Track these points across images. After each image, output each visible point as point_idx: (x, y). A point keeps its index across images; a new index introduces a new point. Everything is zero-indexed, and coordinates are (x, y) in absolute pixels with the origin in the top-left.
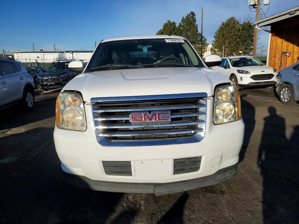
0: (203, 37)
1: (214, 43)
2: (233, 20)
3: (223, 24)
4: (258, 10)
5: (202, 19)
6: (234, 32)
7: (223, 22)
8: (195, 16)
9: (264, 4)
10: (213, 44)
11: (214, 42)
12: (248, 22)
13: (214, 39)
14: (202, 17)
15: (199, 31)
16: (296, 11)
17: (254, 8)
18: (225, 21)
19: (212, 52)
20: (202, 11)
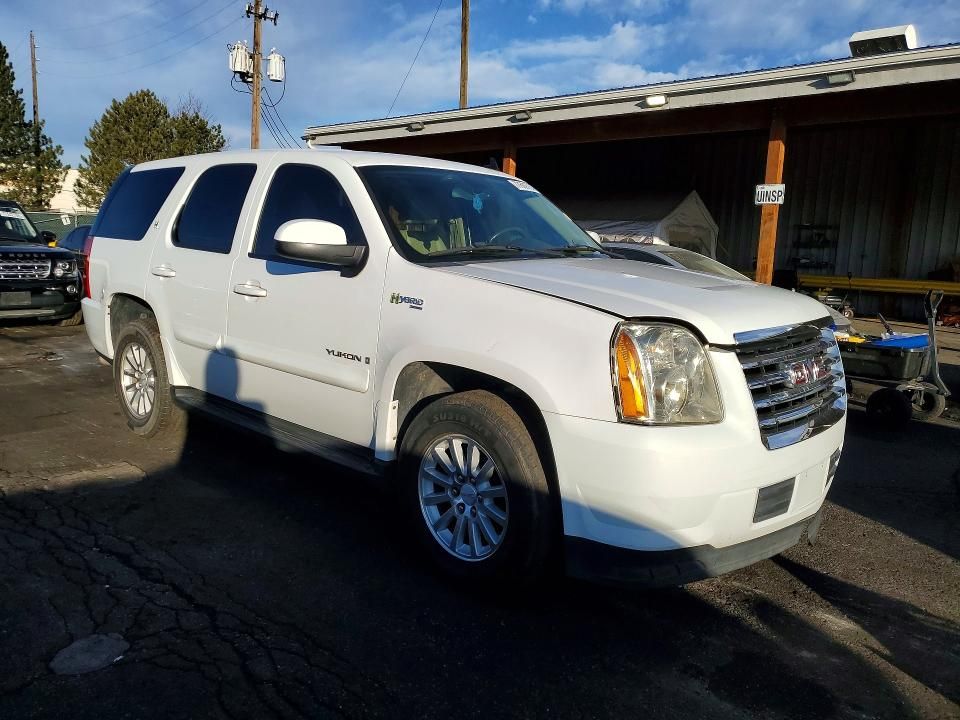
0: (44, 137)
1: (85, 165)
2: (150, 101)
3: (116, 107)
4: (255, 91)
5: (34, 73)
6: (156, 139)
7: (114, 101)
8: (7, 56)
9: (272, 78)
10: (81, 170)
11: (86, 161)
12: (197, 117)
13: (87, 153)
14: (33, 65)
15: (28, 117)
16: (426, 123)
17: (244, 81)
18: (122, 99)
19: (79, 194)
20: (33, 47)
